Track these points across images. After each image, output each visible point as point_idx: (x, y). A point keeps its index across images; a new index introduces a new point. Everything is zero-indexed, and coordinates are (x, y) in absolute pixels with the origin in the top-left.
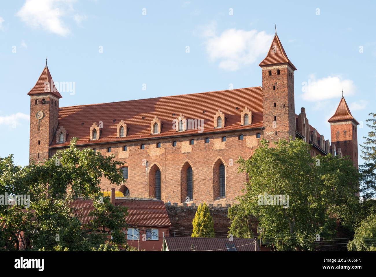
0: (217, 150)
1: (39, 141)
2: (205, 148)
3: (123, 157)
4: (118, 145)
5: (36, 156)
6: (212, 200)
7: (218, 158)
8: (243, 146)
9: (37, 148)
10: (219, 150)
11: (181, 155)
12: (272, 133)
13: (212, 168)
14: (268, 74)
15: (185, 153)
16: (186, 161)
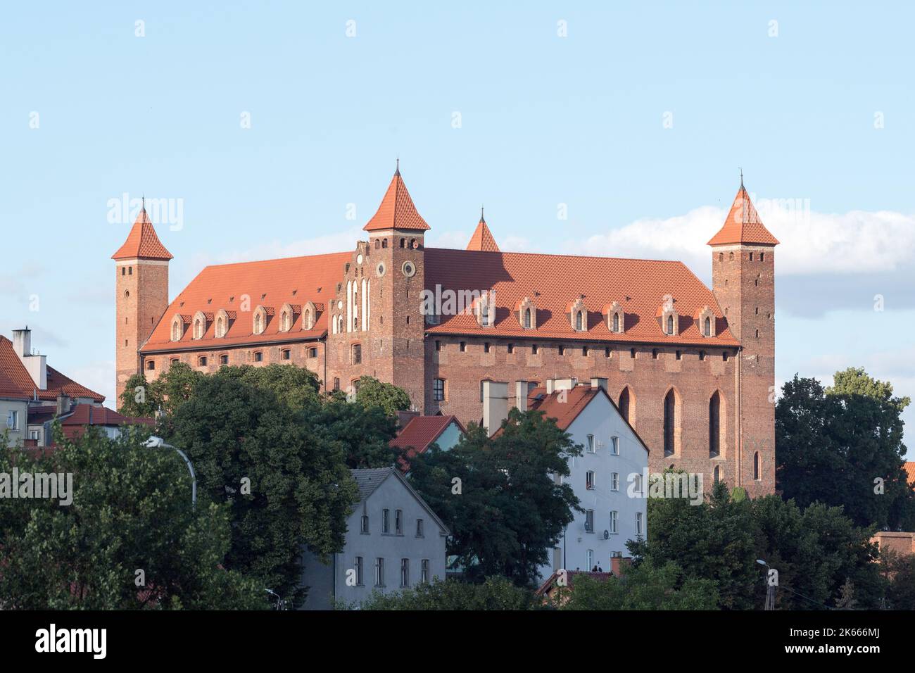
0: (669, 373)
1: (408, 317)
2: (653, 367)
3: (533, 365)
4: (526, 342)
5: (404, 343)
6: (663, 457)
7: (670, 387)
8: (705, 371)
9: (405, 330)
10: (673, 373)
11: (619, 375)
12: (753, 357)
13: (663, 401)
14: (748, 258)
15: (623, 371)
16: (624, 386)
